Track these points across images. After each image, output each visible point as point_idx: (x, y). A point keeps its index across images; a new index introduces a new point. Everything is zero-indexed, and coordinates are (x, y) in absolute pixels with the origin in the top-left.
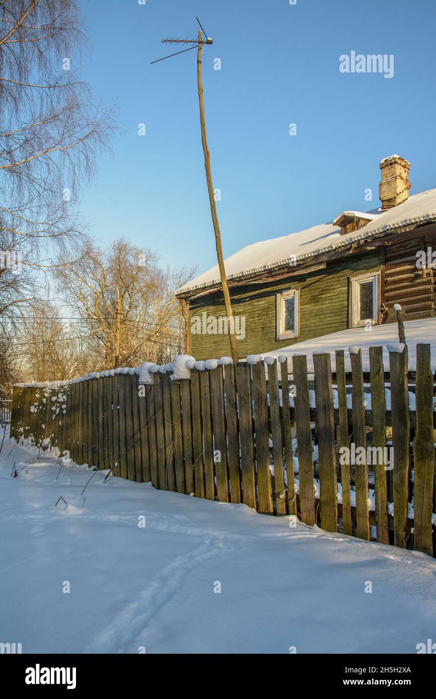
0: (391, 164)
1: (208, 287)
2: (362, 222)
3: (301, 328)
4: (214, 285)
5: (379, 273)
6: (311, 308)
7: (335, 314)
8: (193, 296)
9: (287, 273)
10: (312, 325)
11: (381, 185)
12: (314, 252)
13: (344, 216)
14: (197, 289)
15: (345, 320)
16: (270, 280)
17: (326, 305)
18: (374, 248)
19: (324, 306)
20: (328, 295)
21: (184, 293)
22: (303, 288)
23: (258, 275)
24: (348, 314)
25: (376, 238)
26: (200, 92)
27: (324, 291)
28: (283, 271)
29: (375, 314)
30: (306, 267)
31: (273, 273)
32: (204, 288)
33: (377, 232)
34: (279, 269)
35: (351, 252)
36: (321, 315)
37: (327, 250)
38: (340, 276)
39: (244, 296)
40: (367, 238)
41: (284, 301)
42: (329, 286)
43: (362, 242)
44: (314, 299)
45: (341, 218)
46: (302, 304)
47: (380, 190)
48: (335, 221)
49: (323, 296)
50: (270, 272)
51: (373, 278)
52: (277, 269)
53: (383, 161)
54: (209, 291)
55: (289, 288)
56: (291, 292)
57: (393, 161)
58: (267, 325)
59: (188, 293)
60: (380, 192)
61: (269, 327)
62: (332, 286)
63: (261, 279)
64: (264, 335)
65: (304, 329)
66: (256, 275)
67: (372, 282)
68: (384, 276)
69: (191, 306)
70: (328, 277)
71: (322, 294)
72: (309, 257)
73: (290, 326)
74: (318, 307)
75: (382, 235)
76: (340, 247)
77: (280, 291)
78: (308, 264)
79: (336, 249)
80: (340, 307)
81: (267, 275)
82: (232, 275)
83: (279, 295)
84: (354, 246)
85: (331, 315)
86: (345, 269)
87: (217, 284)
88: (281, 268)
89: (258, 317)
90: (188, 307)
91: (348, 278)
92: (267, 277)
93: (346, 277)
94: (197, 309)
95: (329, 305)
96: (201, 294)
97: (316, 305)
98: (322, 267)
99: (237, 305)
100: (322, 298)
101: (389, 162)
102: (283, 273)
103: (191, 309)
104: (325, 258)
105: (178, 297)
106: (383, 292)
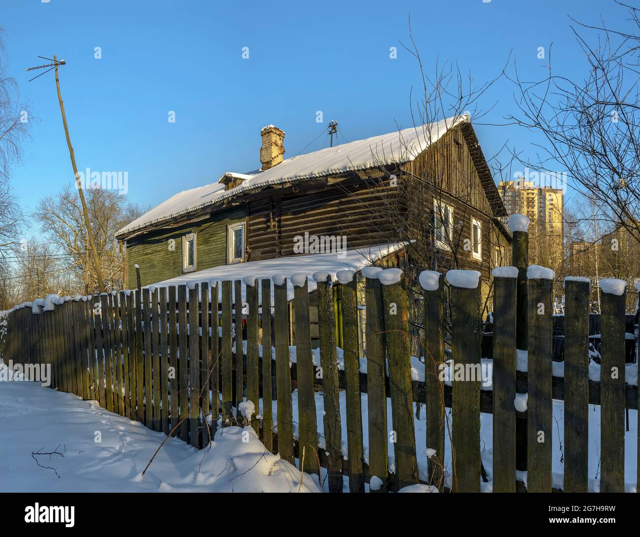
0: (268, 133)
1: (136, 230)
2: (238, 182)
3: (198, 264)
4: (140, 229)
5: (245, 222)
6: (204, 248)
7: (219, 253)
8: (127, 237)
9: (187, 220)
10: (205, 261)
11: (261, 150)
12: (202, 205)
13: (225, 176)
14: (129, 232)
15: (225, 258)
16: (176, 226)
17: (213, 246)
18: (238, 204)
19: (211, 247)
20: (215, 238)
21: (121, 235)
22: (199, 232)
23: (168, 222)
24: (226, 253)
25: (238, 197)
26: (61, 103)
27: (212, 235)
28: (183, 219)
29: (243, 255)
30: (198, 217)
31: (178, 221)
32: (134, 231)
33: (238, 192)
34: (181, 217)
35: (224, 206)
36: (210, 253)
37: (209, 204)
38: (222, 224)
39: (161, 237)
40: (233, 196)
41: (188, 243)
42: (214, 231)
43: (230, 199)
44: (206, 241)
45: (223, 178)
46: (198, 245)
47: (261, 153)
48: (220, 180)
49: (211, 239)
50: (175, 219)
51: (241, 226)
52: (179, 217)
53: (263, 130)
54: (137, 234)
55: (190, 232)
56: (191, 235)
57: (270, 130)
58: (177, 261)
59: (124, 234)
60: (261, 156)
61: (178, 262)
62: (216, 231)
63: (169, 225)
64: (175, 268)
65: (200, 265)
66: (166, 222)
67: (241, 230)
68: (249, 225)
69: (128, 245)
70: (214, 224)
71: (210, 238)
72: (199, 209)
73: (191, 262)
74: (208, 248)
75: (242, 194)
76: (217, 202)
77: (184, 234)
78: (199, 214)
79: (215, 203)
80: (221, 248)
81: (174, 222)
82: (151, 222)
83: (184, 237)
84: (226, 201)
85: (216, 254)
86: (224, 219)
87: (142, 228)
88: (182, 216)
89: (171, 254)
90: (125, 245)
91: (227, 226)
92: (174, 224)
93: (225, 225)
94: (132, 247)
95: (215, 246)
96: (131, 236)
97: (206, 246)
98: (208, 217)
99: (157, 244)
100: (210, 240)
101: (267, 131)
102: (184, 221)
103: (127, 247)
104: (209, 210)
105: (117, 238)
106: (248, 238)
